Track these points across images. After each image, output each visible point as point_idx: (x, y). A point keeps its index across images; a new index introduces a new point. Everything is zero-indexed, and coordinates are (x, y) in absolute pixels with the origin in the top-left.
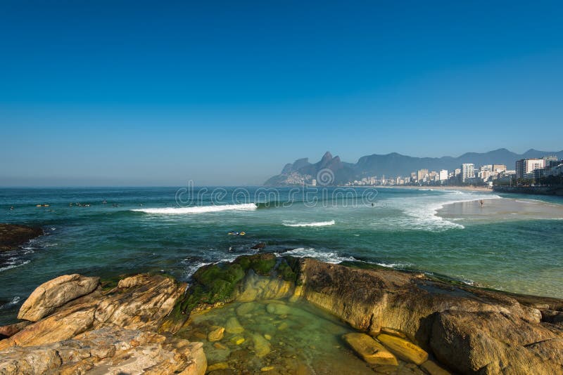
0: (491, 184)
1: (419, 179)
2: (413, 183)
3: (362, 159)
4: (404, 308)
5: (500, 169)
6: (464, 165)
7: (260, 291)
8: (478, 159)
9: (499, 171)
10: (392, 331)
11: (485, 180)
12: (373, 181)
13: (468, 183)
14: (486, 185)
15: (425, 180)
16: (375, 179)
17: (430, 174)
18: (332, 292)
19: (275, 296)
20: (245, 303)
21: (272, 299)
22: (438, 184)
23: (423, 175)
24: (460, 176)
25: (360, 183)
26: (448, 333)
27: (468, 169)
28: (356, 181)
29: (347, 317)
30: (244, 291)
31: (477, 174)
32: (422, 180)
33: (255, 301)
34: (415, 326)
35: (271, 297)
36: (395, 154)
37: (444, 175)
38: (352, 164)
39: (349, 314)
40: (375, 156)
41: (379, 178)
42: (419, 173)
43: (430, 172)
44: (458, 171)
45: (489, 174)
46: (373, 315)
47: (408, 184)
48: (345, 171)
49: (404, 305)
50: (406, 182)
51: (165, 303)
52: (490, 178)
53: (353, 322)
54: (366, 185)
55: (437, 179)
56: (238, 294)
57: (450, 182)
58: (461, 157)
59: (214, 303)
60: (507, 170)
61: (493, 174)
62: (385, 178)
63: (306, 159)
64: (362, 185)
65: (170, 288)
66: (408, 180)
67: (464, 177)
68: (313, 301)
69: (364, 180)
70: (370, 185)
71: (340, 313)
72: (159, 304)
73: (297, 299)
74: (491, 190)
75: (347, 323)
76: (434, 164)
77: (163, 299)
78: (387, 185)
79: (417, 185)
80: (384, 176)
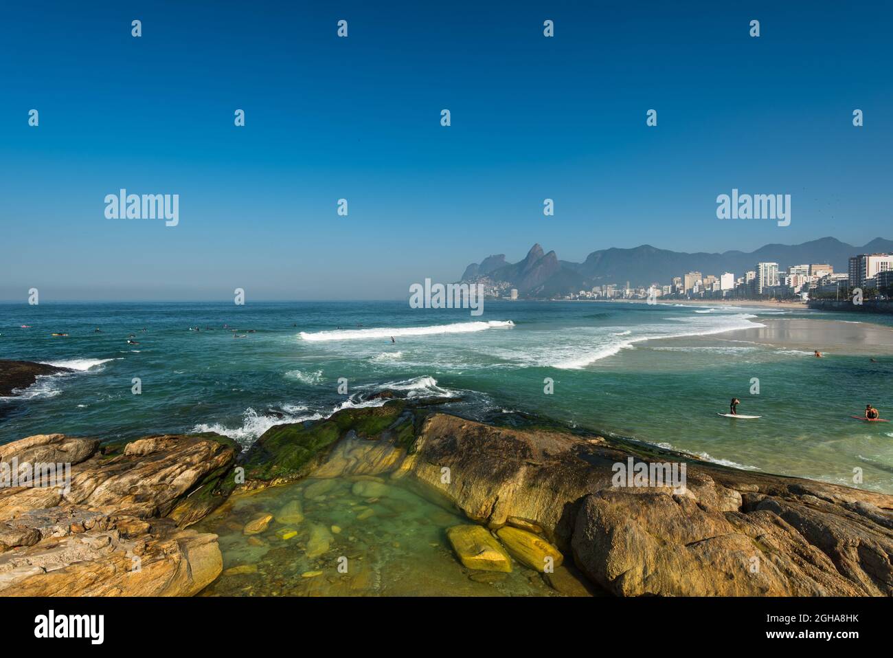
0: (805, 296)
1: (687, 287)
2: (676, 294)
3: (592, 257)
4: (546, 488)
5: (822, 271)
6: (762, 266)
7: (352, 463)
8: (786, 255)
9: (821, 274)
10: (522, 523)
11: (797, 290)
12: (610, 291)
13: (769, 294)
14: (796, 298)
15: (696, 290)
16: (615, 288)
17: (705, 280)
18: (452, 463)
19: (371, 470)
20: (321, 479)
21: (365, 474)
22: (717, 296)
23: (693, 281)
24: (755, 282)
25: (589, 295)
26: (590, 526)
27: (769, 272)
28: (582, 292)
29: (464, 502)
30: (327, 461)
31: (782, 280)
32: (691, 290)
33: (340, 477)
34: (556, 516)
35: (365, 471)
36: (647, 247)
37: (728, 282)
38: (576, 264)
39: (466, 496)
40: (613, 250)
41: (621, 286)
42: (687, 278)
43: (704, 277)
44: (751, 275)
45: (803, 279)
46: (497, 499)
47: (669, 297)
48: (572, 274)
49: (548, 483)
50: (665, 293)
51: (180, 477)
52: (805, 287)
53: (469, 509)
54: (599, 297)
55: (715, 288)
56: (314, 467)
57: (733, 295)
58: (757, 251)
59: (270, 480)
60: (834, 273)
61: (811, 279)
62: (631, 288)
63: (502, 256)
64: (593, 298)
65: (196, 456)
66: (668, 289)
67: (762, 285)
68: (424, 477)
69: (596, 289)
70: (605, 298)
71: (456, 495)
72: (168, 479)
73: (403, 474)
74: (805, 307)
75: (461, 509)
76: (712, 263)
77: (179, 470)
78: (634, 297)
79: (683, 297)
80: (628, 283)
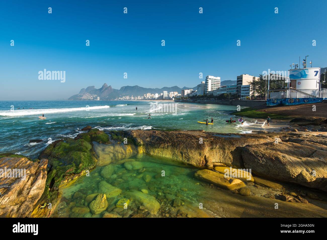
0: (174, 99)
1: (147, 97)
2: (145, 99)
3: (122, 88)
4: (219, 148)
5: (176, 93)
6: (164, 92)
7: (112, 155)
8: (169, 90)
9: (176, 94)
11: (171, 98)
12: (128, 98)
13: (166, 99)
15: (149, 98)
16: (129, 97)
17: (151, 95)
18: (168, 146)
20: (105, 166)
21: (124, 159)
22: (154, 99)
23: (149, 95)
24: (163, 96)
25: (122, 99)
27: (165, 94)
28: (120, 98)
31: (168, 95)
32: (148, 98)
33: (112, 163)
35: (123, 157)
36: (137, 86)
37: (157, 96)
38: (117, 90)
40: (128, 86)
41: (130, 97)
42: (147, 94)
43: (151, 94)
44: (162, 94)
45: (173, 95)
46: (205, 156)
47: (143, 99)
48: (116, 93)
50: (142, 98)
51: (34, 187)
52: (173, 97)
53: (193, 163)
54: (125, 99)
55: (154, 97)
56: (96, 160)
57: (158, 99)
58: (162, 89)
59: (80, 172)
60: (178, 94)
61: (174, 95)
62: (133, 97)
63: (94, 86)
64: (123, 100)
66: (142, 97)
67: (164, 97)
68: (155, 154)
69: (124, 97)
70: (126, 99)
71: (180, 158)
73: (142, 155)
74: (174, 101)
76: (153, 91)
78: (134, 100)
79: (147, 99)
80: (132, 96)
